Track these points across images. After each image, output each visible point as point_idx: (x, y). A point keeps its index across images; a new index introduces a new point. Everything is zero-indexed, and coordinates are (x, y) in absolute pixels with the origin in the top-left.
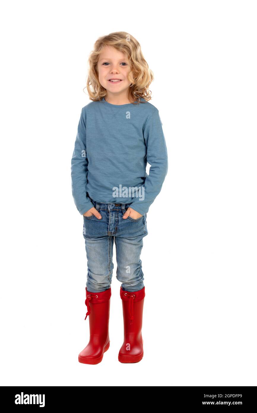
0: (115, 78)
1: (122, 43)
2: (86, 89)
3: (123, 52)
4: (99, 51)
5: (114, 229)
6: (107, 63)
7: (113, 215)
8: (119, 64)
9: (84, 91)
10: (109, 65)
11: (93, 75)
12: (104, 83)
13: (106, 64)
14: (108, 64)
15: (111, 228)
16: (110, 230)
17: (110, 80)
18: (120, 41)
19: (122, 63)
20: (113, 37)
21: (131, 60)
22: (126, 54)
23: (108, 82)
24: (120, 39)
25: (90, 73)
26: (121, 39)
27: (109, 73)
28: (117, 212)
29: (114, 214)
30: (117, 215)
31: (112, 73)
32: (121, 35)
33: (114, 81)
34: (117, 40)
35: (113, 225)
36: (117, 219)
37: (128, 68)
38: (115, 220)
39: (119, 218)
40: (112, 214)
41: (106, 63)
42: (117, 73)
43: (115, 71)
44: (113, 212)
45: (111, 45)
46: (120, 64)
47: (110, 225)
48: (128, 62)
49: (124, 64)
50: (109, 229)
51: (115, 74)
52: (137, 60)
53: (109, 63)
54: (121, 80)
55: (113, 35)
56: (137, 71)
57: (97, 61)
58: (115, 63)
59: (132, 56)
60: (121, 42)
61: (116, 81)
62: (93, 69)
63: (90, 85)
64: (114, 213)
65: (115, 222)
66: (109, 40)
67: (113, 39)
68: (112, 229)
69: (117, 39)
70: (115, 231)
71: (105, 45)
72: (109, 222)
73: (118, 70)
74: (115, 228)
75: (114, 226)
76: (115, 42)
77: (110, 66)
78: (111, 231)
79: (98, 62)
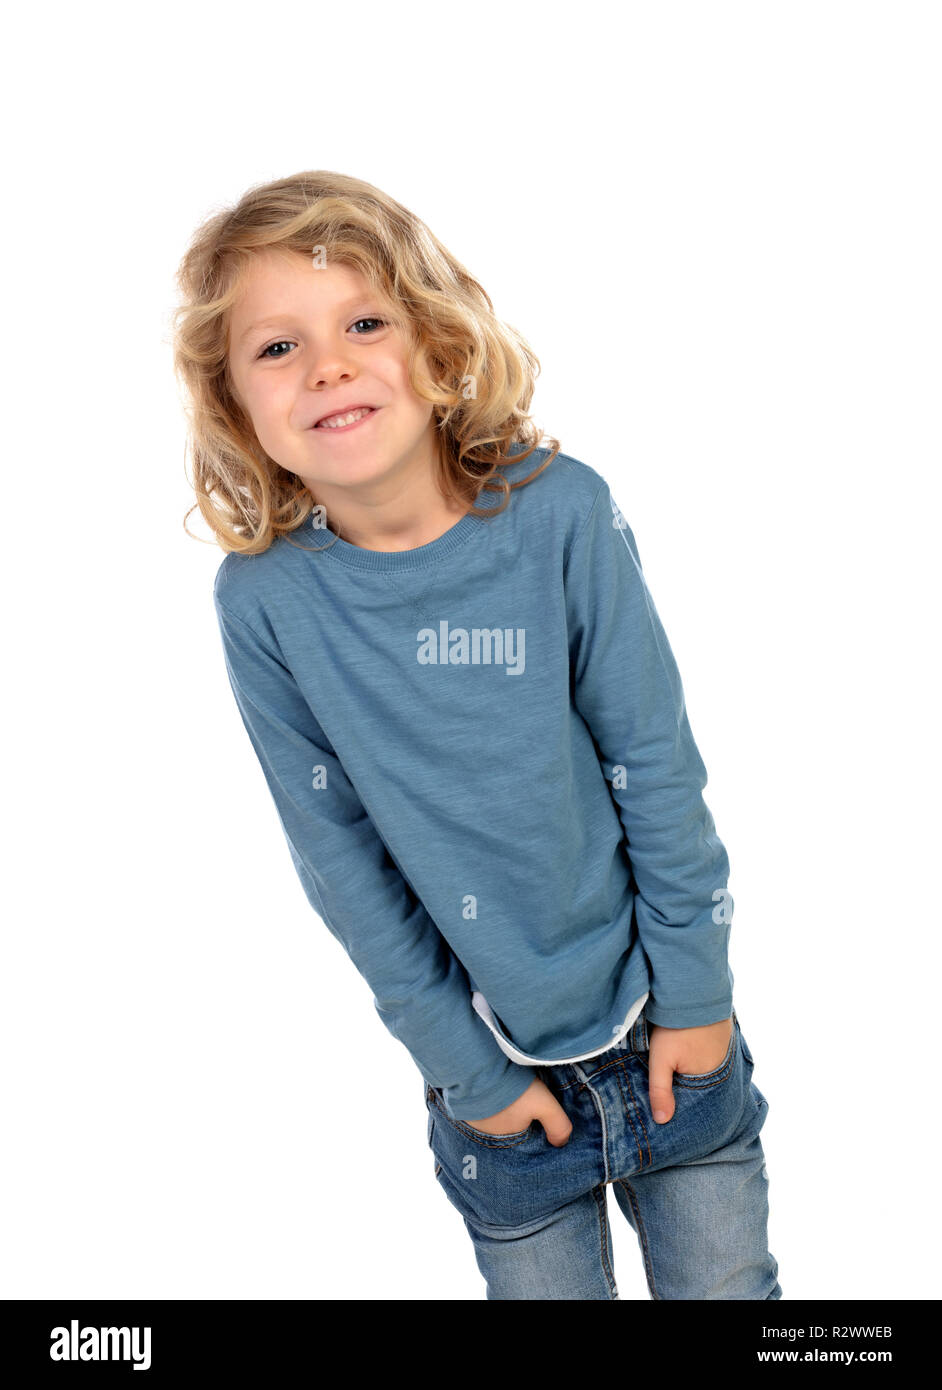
0: (341, 406)
1: (330, 216)
2: (198, 513)
3: (348, 262)
4: (220, 296)
5: (632, 1162)
6: (279, 345)
7: (611, 1099)
8: (343, 331)
9: (189, 528)
10: (294, 351)
11: (221, 435)
12: (292, 449)
13: (274, 350)
14: (288, 349)
15: (617, 1163)
16: (617, 1171)
17: (317, 425)
18: (313, 212)
19: (357, 324)
20: (276, 204)
21: (404, 291)
22: (365, 265)
23: (313, 432)
24: (311, 203)
25: (201, 429)
26: (314, 199)
27: (306, 387)
28: (621, 1074)
29: (613, 1091)
30: (625, 1089)
31: (321, 383)
32: (308, 187)
33: (340, 422)
34: (296, 213)
35: (622, 1145)
36: (630, 1105)
37: (398, 335)
38: (627, 1116)
39: (639, 1100)
40: (607, 1093)
41: (275, 345)
42: (344, 376)
43: (331, 369)
44: (603, 1081)
45: (273, 245)
46: (347, 331)
47: (609, 1150)
48: (387, 306)
49: (370, 325)
50: (610, 1170)
51: (335, 385)
52: (430, 281)
53: (287, 343)
54: (372, 409)
55: (269, 194)
56: (447, 340)
57: (221, 353)
58: (323, 329)
59: (400, 269)
60: (323, 212)
61: (351, 418)
62: (211, 398)
63: (211, 491)
64: (609, 1083)
65: (627, 1123)
66: (259, 223)
67: (276, 212)
68: (622, 1163)
69: (293, 207)
70: (637, 1169)
71: (246, 255)
72: (601, 1135)
73: (343, 359)
74: (635, 1155)
75: (629, 1146)
76: (291, 226)
77: (302, 352)
78: (620, 1173)
79: (227, 356)
